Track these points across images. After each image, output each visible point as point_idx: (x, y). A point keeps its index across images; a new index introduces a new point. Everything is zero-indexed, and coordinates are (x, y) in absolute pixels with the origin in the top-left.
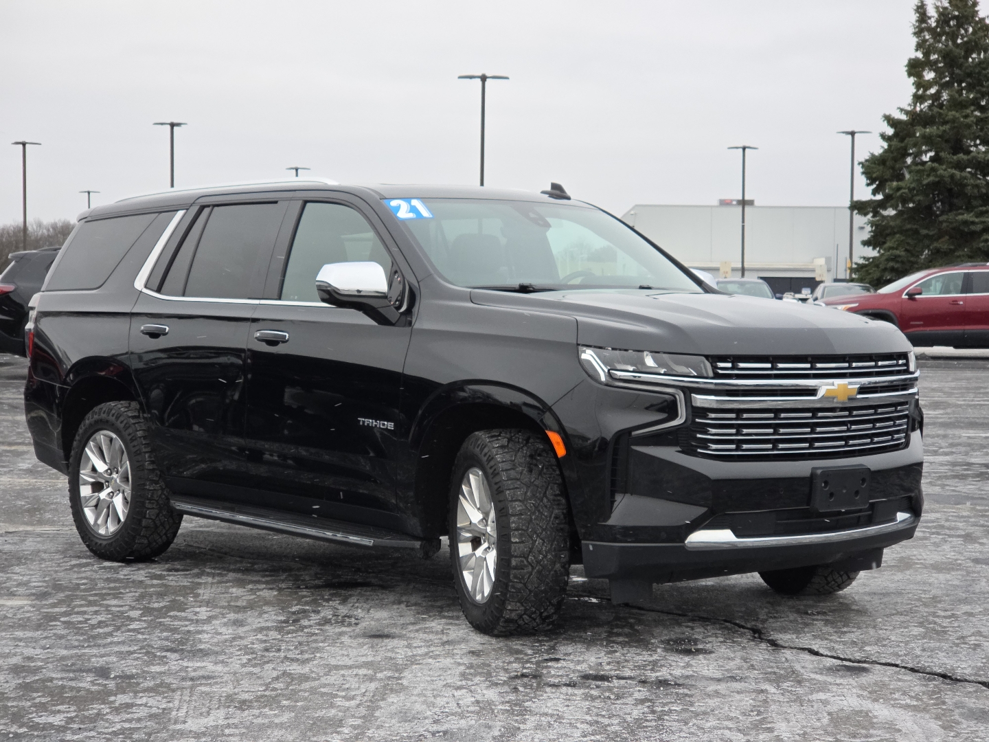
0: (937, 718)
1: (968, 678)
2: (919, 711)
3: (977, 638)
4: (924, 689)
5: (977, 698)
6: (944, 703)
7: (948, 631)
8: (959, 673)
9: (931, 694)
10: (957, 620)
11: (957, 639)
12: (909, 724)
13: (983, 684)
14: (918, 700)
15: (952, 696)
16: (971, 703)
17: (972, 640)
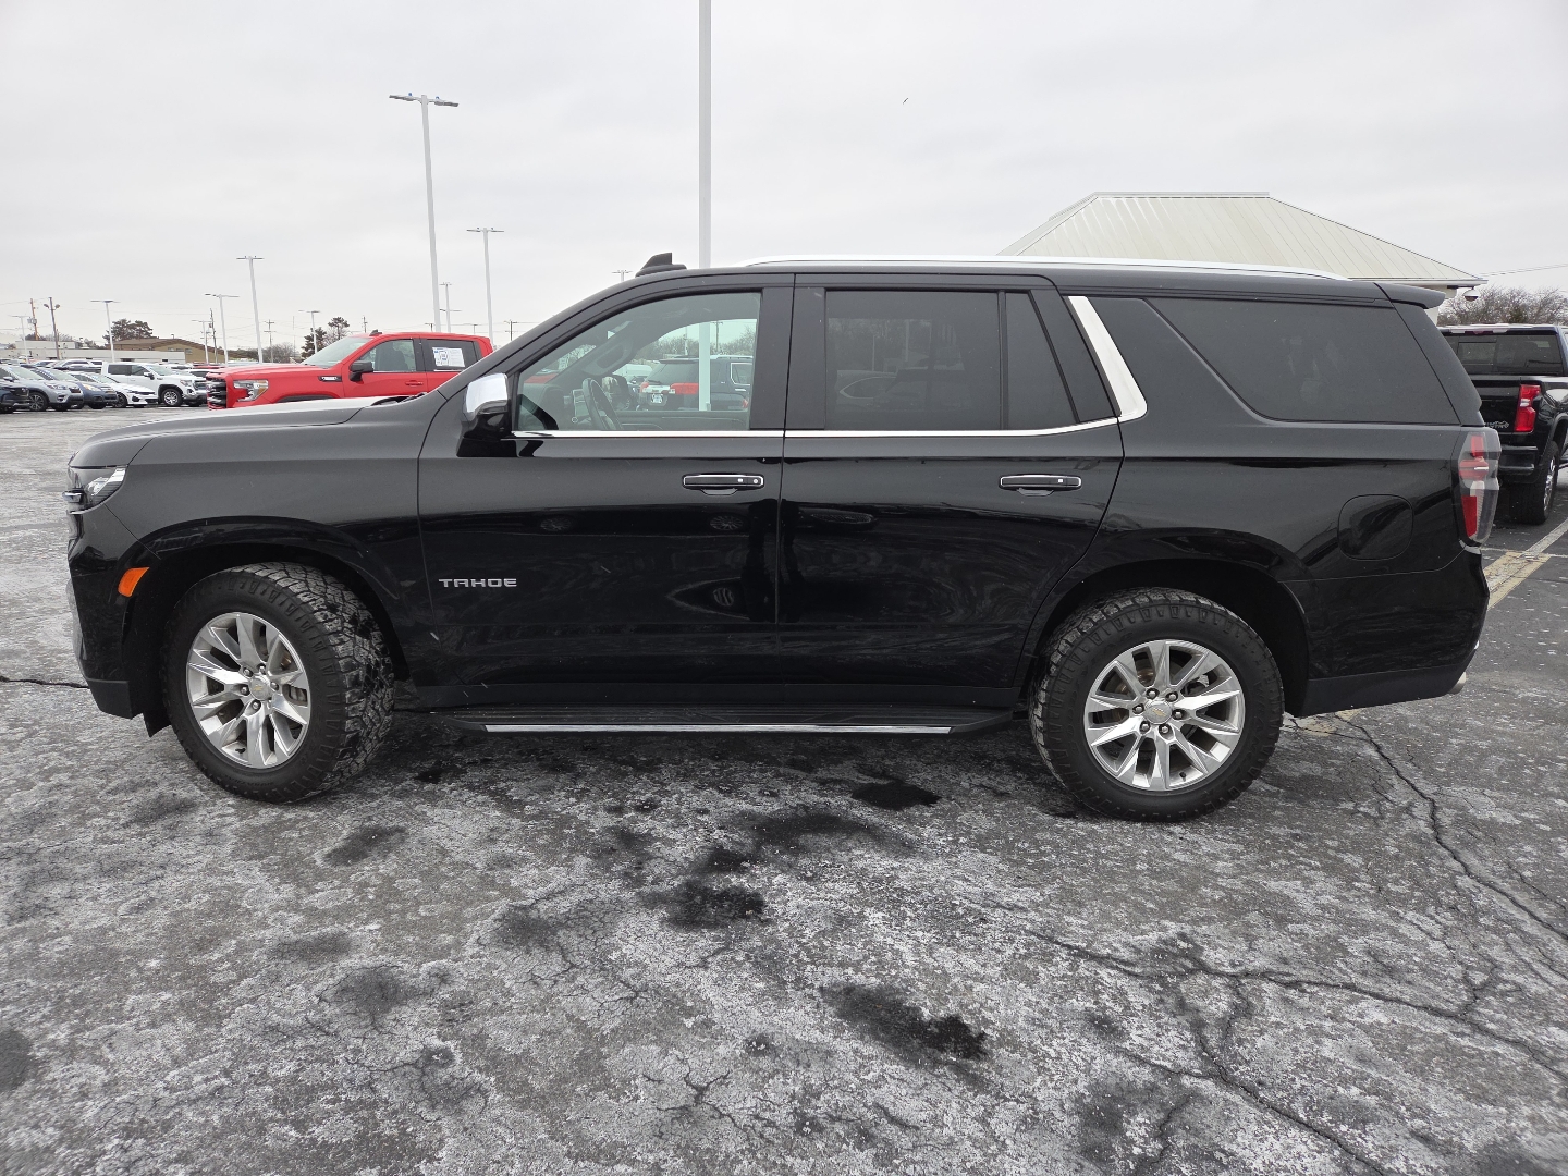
0: (42, 648)
1: (22, 683)
2: (55, 650)
3: (13, 738)
4: (57, 667)
5: (14, 667)
6: (39, 659)
7: (49, 743)
8: (30, 687)
9: (51, 664)
10: (40, 767)
11: (36, 731)
12: (60, 640)
13: (5, 680)
14: (60, 658)
15: (33, 665)
16: (18, 662)
17: (20, 733)
